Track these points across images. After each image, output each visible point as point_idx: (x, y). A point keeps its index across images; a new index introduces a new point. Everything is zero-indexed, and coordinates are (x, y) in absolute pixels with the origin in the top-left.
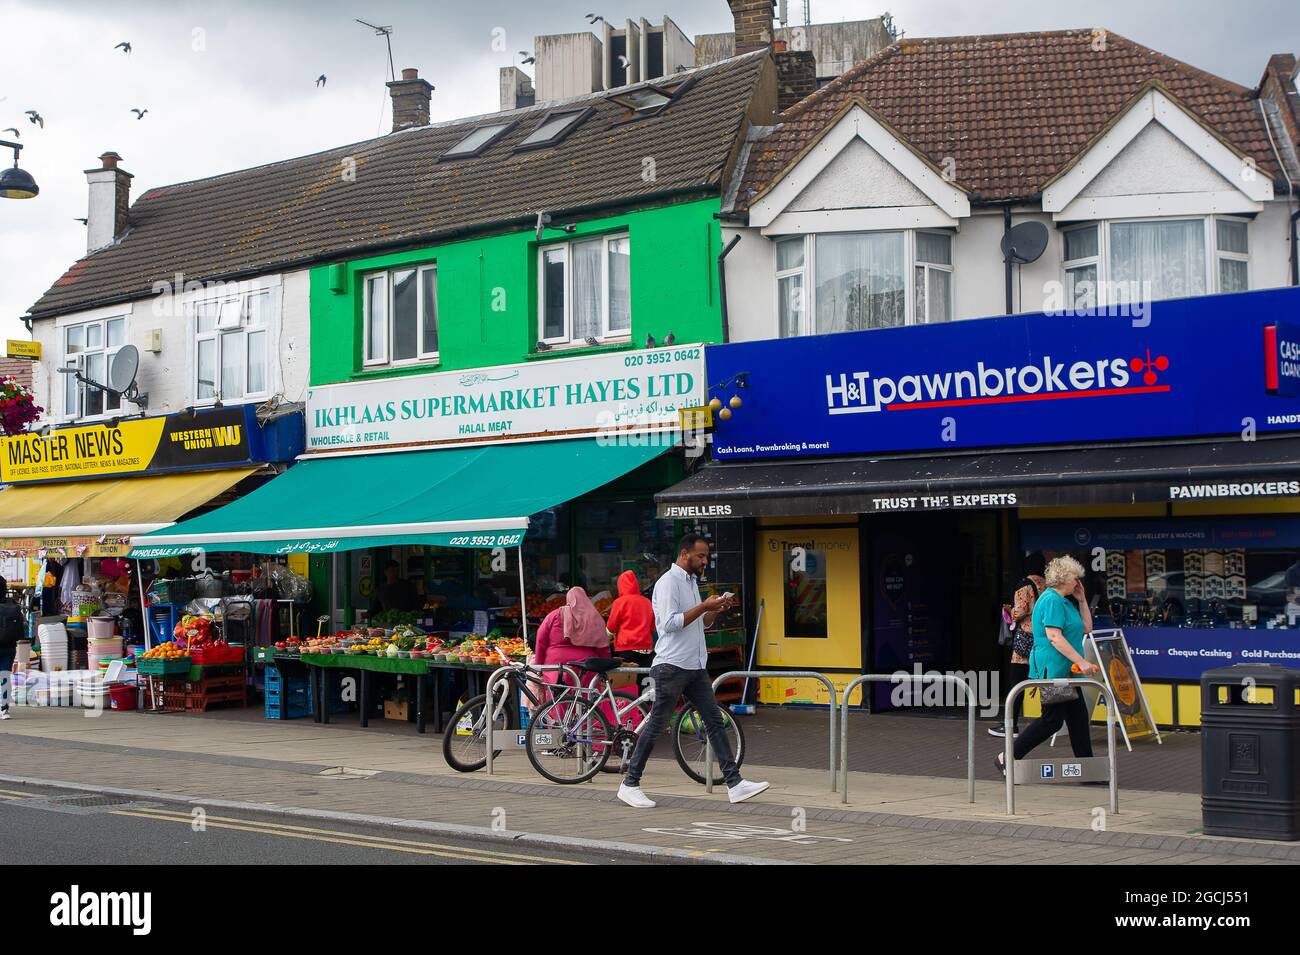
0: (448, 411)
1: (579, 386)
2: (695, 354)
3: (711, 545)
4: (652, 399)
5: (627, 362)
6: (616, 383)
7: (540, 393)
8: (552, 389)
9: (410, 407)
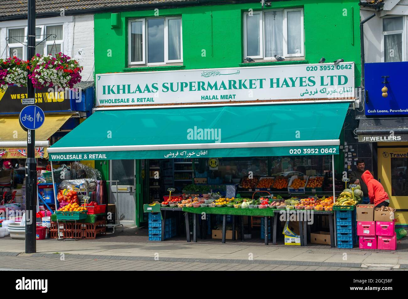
0: (193, 88)
1: (278, 80)
2: (349, 67)
3: (355, 154)
4: (323, 87)
5: (308, 69)
6: (301, 79)
7: (253, 82)
8: (261, 81)
9: (169, 86)
